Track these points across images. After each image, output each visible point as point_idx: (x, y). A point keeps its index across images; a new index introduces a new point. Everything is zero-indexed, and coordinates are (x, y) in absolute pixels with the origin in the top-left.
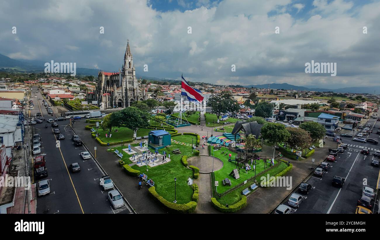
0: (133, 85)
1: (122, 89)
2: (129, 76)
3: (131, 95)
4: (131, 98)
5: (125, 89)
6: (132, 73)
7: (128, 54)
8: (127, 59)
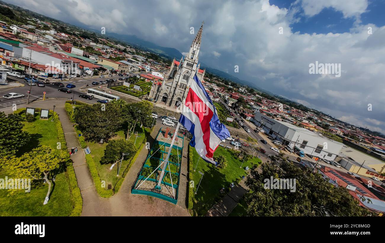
0: (187, 81)
1: (173, 82)
2: (187, 69)
3: (181, 93)
4: (179, 97)
5: (176, 83)
6: (193, 66)
7: (196, 41)
8: (192, 47)
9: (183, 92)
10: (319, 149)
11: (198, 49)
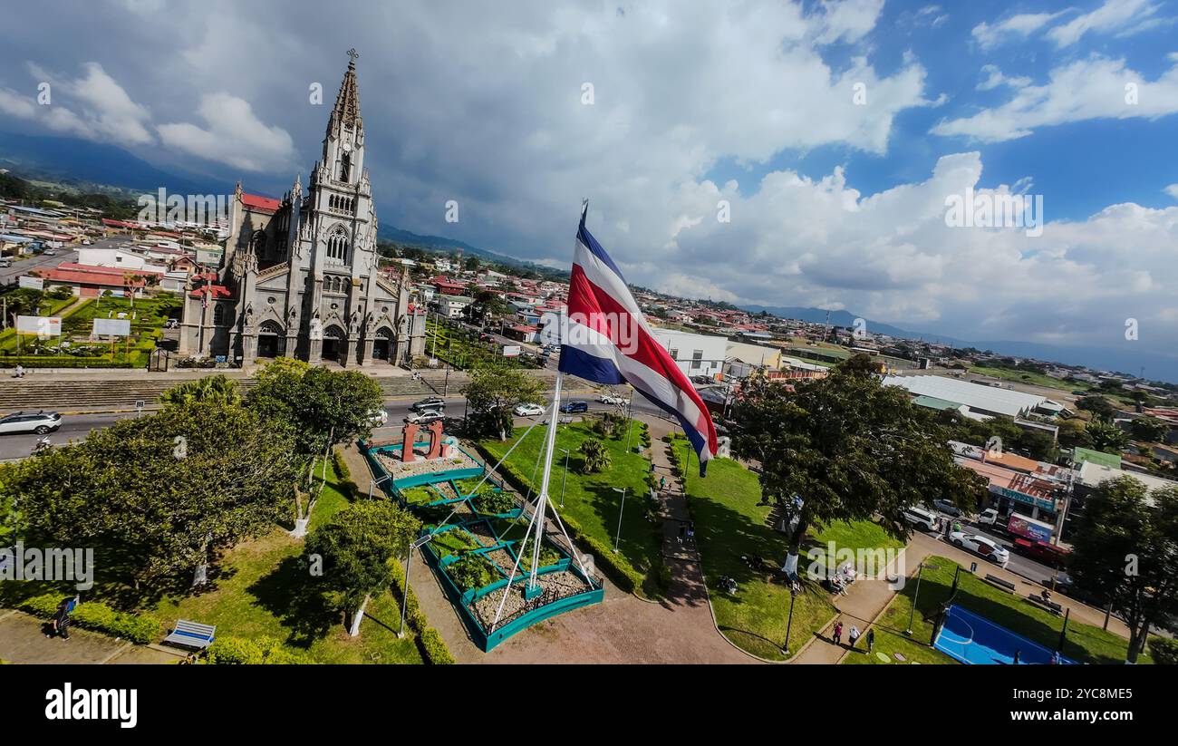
0: (348, 261)
1: (289, 274)
2: (335, 221)
3: (334, 306)
4: (331, 322)
5: (306, 275)
6: (354, 206)
7: (344, 118)
8: (337, 141)
9: (342, 304)
10: (697, 360)
11: (358, 146)
